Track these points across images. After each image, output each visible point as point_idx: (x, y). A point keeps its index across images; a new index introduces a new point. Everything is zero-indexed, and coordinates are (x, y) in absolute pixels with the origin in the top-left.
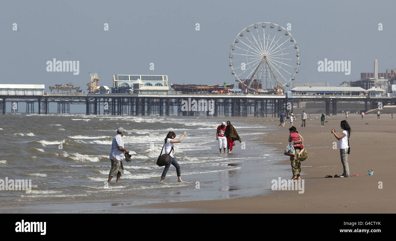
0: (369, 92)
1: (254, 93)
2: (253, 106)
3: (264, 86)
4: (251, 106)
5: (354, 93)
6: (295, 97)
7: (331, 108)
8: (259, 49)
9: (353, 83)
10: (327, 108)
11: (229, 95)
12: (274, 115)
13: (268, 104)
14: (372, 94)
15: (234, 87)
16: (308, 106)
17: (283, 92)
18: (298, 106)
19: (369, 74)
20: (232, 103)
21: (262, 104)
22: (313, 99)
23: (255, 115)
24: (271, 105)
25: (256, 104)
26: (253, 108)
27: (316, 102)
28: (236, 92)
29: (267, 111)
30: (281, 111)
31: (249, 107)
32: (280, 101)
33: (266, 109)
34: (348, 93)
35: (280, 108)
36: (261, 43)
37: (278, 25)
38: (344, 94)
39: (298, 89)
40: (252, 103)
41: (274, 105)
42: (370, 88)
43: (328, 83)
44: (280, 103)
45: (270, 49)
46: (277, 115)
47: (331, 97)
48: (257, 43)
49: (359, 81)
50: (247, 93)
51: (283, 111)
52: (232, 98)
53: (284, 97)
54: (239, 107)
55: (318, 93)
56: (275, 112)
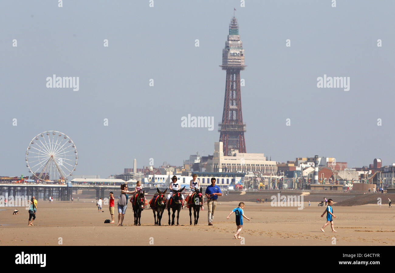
0: (128, 183)
1: (44, 183)
2: (43, 192)
3: (51, 178)
4: (41, 192)
5: (117, 183)
6: (74, 186)
7: (100, 195)
8: (47, 151)
9: (118, 176)
10: (97, 194)
11: (25, 184)
12: (58, 199)
13: (54, 191)
14: (130, 185)
15: (29, 179)
16: (84, 193)
17: (65, 182)
18: (77, 193)
19: (130, 169)
20: (27, 190)
21: (49, 191)
22: (87, 188)
23: (44, 199)
24: (56, 191)
25: (45, 191)
26: (43, 194)
27: (90, 190)
28: (30, 182)
29: (53, 196)
30: (63, 196)
31: (40, 193)
32: (63, 189)
33: (53, 195)
34: (113, 184)
35: (62, 194)
36: (48, 147)
37: (64, 134)
38: (109, 184)
39: (76, 180)
40: (42, 190)
41: (58, 192)
42: (128, 180)
43: (99, 176)
44: (63, 190)
45: (55, 150)
46: (60, 199)
47: (100, 186)
48: (45, 147)
49: (122, 175)
50: (39, 183)
51: (65, 196)
52: (27, 187)
53: (66, 186)
54: (32, 193)
55: (91, 183)
56: (59, 197)
